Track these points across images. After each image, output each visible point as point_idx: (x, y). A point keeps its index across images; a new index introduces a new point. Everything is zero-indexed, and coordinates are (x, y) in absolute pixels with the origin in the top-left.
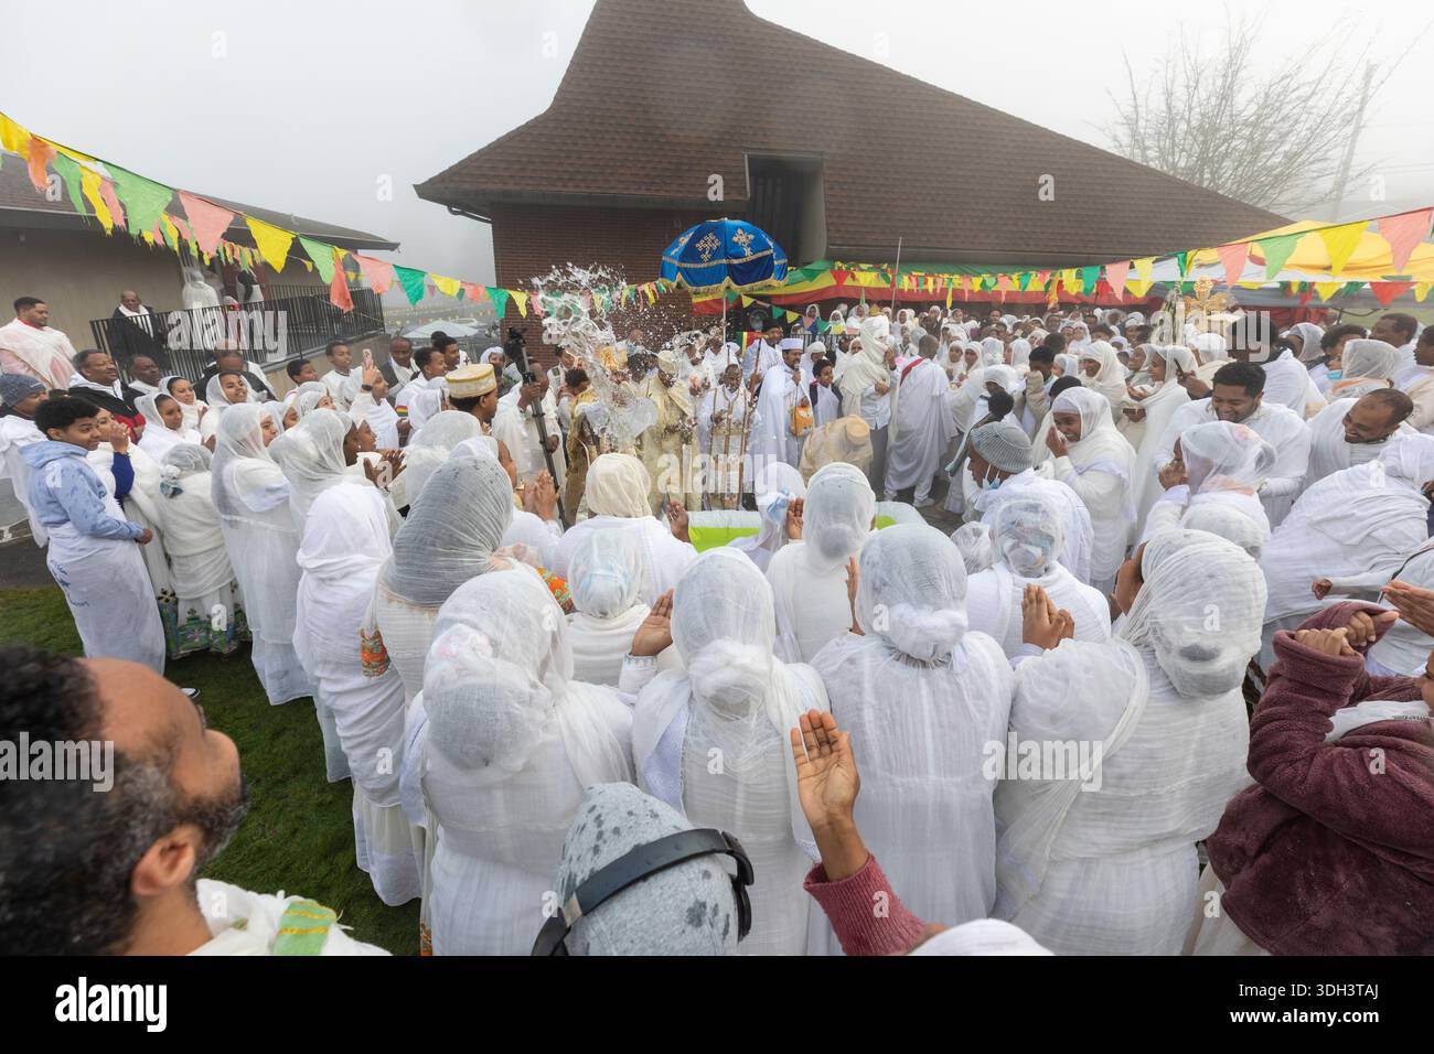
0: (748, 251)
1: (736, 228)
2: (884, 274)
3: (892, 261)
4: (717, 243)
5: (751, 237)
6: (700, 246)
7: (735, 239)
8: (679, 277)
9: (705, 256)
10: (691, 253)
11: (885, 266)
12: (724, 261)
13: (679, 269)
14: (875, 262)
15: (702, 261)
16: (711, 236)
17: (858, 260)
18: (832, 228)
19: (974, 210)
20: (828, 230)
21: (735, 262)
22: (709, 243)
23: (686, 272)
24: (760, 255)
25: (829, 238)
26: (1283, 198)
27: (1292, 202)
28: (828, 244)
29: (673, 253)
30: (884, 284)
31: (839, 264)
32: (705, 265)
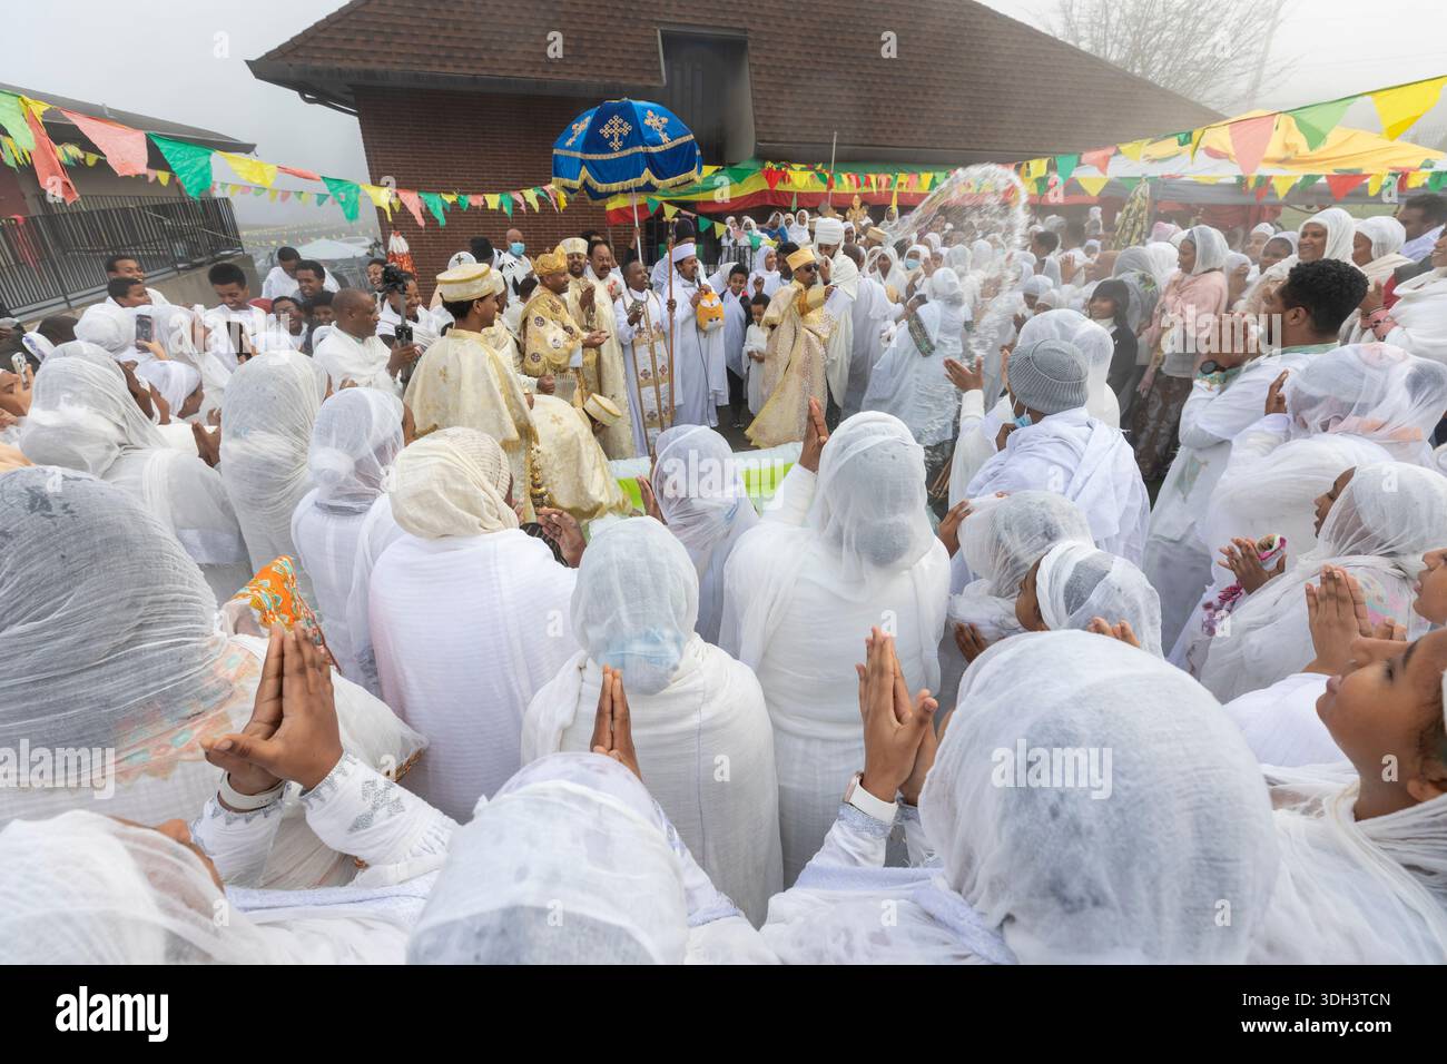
0: (664, 137)
1: (645, 109)
2: (820, 174)
3: (827, 161)
4: (627, 128)
5: (665, 120)
6: (605, 131)
7: (647, 122)
8: (584, 173)
9: (616, 144)
10: (594, 142)
11: (819, 167)
12: (641, 149)
13: (583, 162)
14: (809, 162)
15: (611, 150)
16: (616, 120)
17: (790, 159)
18: (760, 122)
19: (913, 101)
20: (756, 124)
21: (654, 150)
22: (615, 128)
23: (592, 166)
24: (679, 141)
25: (757, 133)
26: (1208, 95)
27: (1217, 100)
28: (757, 141)
29: (569, 143)
30: (821, 188)
31: (769, 164)
32: (617, 155)
